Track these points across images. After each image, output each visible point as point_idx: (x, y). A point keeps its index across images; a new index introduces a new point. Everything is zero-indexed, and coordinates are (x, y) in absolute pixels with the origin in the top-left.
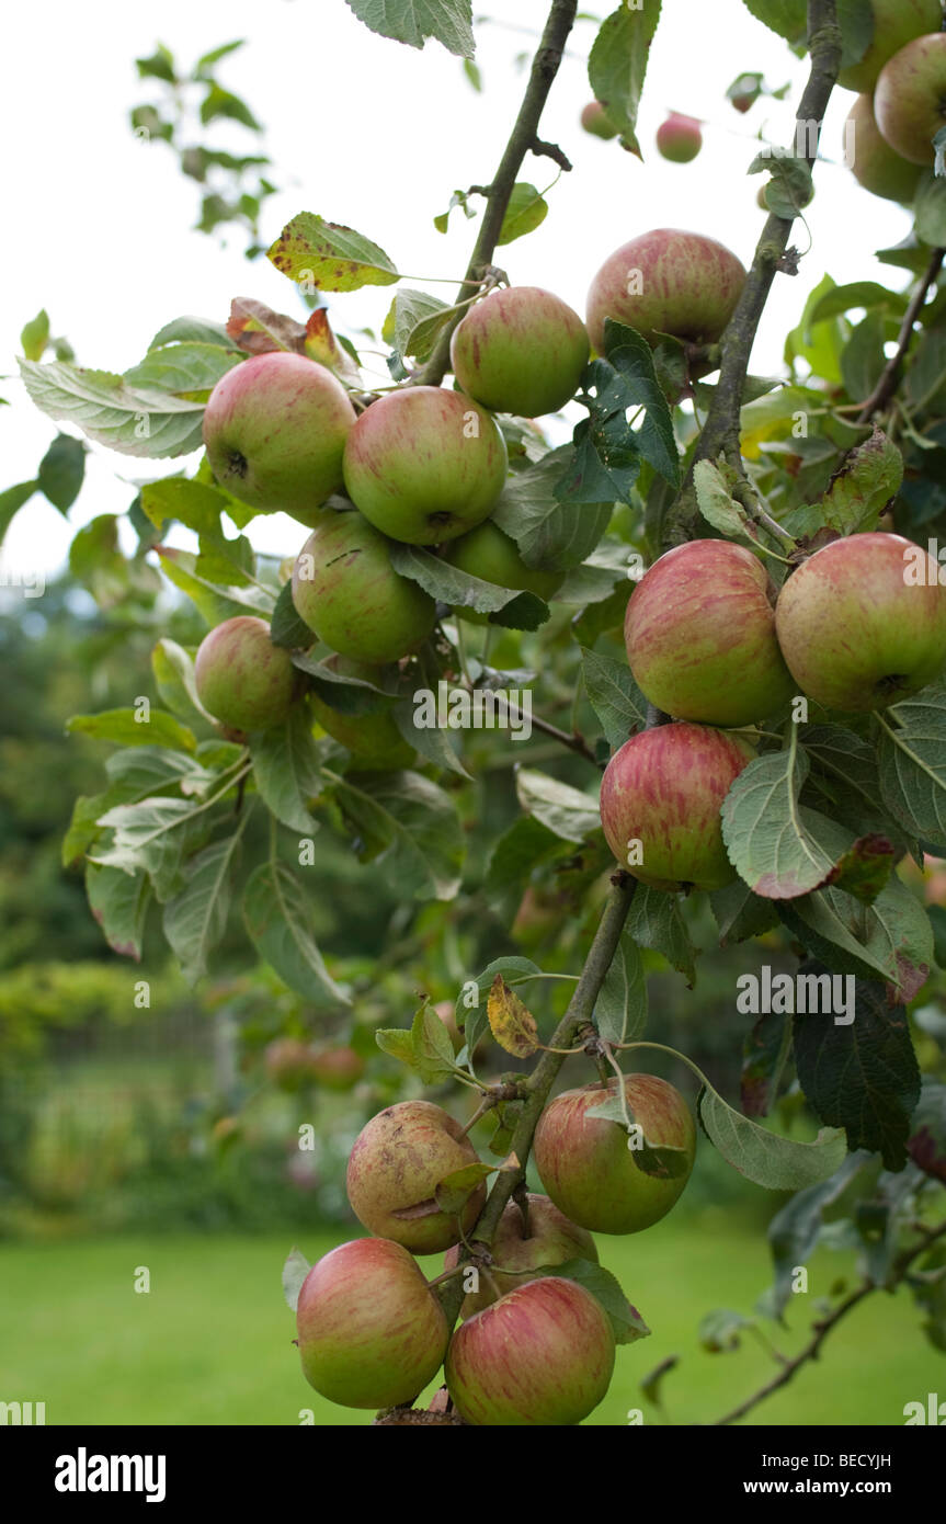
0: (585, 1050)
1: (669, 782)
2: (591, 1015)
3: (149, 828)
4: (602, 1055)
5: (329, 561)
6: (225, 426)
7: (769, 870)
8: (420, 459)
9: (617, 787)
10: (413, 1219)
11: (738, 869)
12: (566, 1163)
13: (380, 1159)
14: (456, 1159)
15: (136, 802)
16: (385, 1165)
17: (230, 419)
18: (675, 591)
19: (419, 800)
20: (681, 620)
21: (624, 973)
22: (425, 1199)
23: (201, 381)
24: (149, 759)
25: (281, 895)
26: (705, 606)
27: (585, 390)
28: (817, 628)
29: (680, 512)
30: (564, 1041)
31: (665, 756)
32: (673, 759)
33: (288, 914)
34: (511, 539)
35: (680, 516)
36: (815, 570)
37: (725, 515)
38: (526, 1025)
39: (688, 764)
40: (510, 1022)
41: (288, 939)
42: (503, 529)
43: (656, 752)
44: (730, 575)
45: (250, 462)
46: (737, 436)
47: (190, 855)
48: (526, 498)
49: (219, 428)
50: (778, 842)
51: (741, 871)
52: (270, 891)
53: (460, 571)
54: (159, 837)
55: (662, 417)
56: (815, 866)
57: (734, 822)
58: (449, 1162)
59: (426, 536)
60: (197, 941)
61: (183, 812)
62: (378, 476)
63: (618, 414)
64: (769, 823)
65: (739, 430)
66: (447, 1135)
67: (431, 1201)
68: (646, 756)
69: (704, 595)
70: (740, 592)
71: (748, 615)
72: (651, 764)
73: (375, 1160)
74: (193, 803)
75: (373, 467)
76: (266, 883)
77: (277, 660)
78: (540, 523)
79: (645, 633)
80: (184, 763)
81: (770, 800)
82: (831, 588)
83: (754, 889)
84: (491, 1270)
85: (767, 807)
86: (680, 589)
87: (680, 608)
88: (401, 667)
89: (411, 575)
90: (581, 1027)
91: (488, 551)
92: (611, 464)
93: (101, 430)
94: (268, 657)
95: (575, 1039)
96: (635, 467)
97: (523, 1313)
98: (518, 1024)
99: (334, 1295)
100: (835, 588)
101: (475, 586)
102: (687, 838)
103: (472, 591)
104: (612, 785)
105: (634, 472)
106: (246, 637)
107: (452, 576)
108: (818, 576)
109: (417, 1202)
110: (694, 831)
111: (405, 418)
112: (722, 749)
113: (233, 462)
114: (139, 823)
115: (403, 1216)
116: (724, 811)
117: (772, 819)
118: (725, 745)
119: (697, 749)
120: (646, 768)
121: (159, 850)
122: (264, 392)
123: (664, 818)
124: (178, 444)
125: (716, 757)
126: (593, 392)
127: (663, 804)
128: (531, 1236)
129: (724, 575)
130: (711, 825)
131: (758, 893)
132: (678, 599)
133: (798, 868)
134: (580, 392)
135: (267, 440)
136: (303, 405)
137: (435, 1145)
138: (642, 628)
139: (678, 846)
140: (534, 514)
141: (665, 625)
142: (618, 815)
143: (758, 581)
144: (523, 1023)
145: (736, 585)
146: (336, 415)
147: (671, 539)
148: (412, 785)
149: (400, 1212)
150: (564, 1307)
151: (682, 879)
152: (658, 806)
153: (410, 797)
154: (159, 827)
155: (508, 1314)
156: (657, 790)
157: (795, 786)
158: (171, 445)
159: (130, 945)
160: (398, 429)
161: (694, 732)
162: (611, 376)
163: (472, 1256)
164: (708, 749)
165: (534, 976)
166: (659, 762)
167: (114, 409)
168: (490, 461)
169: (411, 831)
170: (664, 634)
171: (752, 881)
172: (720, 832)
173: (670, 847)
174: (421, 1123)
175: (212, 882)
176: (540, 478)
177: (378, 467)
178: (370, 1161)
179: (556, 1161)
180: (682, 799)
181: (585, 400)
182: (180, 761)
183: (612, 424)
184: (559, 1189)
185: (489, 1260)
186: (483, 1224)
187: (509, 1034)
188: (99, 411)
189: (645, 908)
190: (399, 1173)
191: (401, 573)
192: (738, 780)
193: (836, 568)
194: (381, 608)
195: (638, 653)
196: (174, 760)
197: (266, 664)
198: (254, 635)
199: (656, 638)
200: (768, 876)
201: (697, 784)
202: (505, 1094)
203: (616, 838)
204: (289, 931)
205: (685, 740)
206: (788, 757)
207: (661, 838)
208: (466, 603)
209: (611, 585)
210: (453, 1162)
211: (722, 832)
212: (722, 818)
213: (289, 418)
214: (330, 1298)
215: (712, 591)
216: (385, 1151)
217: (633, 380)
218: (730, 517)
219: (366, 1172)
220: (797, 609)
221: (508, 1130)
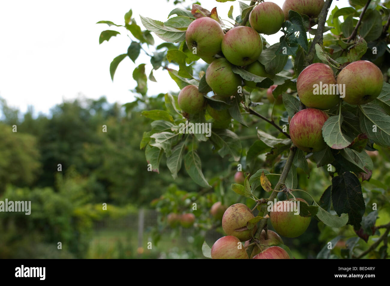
0: (284, 191)
1: (309, 122)
2: (284, 183)
3: (164, 139)
4: (288, 192)
5: (216, 70)
6: (192, 34)
7: (334, 143)
8: (242, 43)
9: (295, 123)
10: (240, 231)
11: (327, 143)
12: (280, 218)
13: (232, 216)
14: (251, 217)
15: (160, 133)
16: (233, 218)
17: (194, 32)
18: (311, 75)
19: (230, 136)
20: (313, 81)
21: (292, 173)
22: (243, 226)
23: (183, 25)
24: (161, 123)
25: (194, 159)
26: (319, 78)
27: (283, 28)
28: (349, 83)
29: (308, 59)
30: (278, 189)
31: (308, 116)
32: (310, 116)
33: (196, 164)
34: (263, 65)
35: (308, 60)
36: (348, 69)
37: (323, 57)
38: (269, 185)
39: (314, 117)
40: (265, 183)
41: (196, 170)
42: (261, 62)
43: (305, 114)
44: (325, 71)
45: (198, 44)
46: (322, 40)
47: (173, 147)
48: (266, 56)
49: (191, 35)
50: (337, 137)
51: (328, 143)
52: (191, 158)
53: (250, 73)
54: (166, 141)
55: (303, 35)
56: (346, 143)
57: (325, 132)
58: (249, 217)
59: (242, 64)
60: (175, 168)
61: (172, 135)
62: (232, 47)
63: (292, 34)
64: (334, 132)
65: (323, 39)
66: (248, 211)
67: (245, 227)
68: (303, 115)
69: (319, 75)
70: (328, 75)
71: (330, 80)
72: (304, 117)
73: (231, 217)
74: (174, 134)
75: (230, 45)
76: (191, 155)
77: (200, 96)
78: (270, 61)
79: (303, 85)
80: (170, 125)
81: (334, 127)
82: (353, 73)
83: (331, 147)
84: (260, 245)
85: (334, 129)
86: (313, 74)
87: (313, 78)
88: (231, 99)
89: (238, 73)
90: (282, 185)
91: (257, 68)
92: (290, 46)
93: (159, 34)
94: (198, 95)
95: (281, 188)
96: (297, 46)
97: (270, 253)
98: (267, 184)
99: (222, 248)
100: (354, 73)
101: (254, 76)
102: (313, 136)
103: (253, 77)
104: (293, 123)
105: (296, 48)
106: (192, 90)
107: (248, 74)
108: (349, 70)
109: (241, 227)
110: (315, 134)
111: (239, 33)
112: (322, 114)
113: (194, 44)
114: (161, 137)
115: (238, 231)
116: (322, 129)
117: (335, 131)
118: (323, 113)
119: (316, 114)
120: (303, 118)
121: (166, 144)
122: (203, 26)
123: (307, 130)
124: (177, 40)
125: (321, 116)
126: (285, 29)
127: (307, 127)
128: (267, 239)
129: (324, 71)
130: (319, 133)
131: (333, 148)
132: (312, 76)
133: (342, 143)
134: (282, 29)
135: (203, 38)
136: (212, 30)
137: (246, 213)
138: (302, 84)
139: (311, 138)
140: (268, 59)
141: (309, 83)
142: (295, 130)
143: (332, 73)
144: (268, 184)
145: (327, 73)
146: (220, 32)
147: (306, 65)
148: (228, 132)
149: (237, 229)
150: (280, 252)
151: (310, 147)
152: (306, 128)
153: (228, 135)
154: (166, 139)
155: (266, 253)
156: (306, 124)
157: (340, 124)
158: (175, 40)
159: (157, 170)
160: (237, 36)
161: (315, 110)
162: (291, 24)
163: (255, 241)
164: (319, 114)
165: (269, 174)
166: (306, 117)
167: (162, 30)
168: (259, 45)
169: (228, 144)
170: (308, 85)
171: (331, 146)
172: (322, 135)
173: (309, 138)
174: (242, 208)
175: (178, 154)
176: (269, 51)
177: (232, 45)
178: (229, 217)
179: (277, 217)
180: (312, 126)
181: (283, 31)
182: (169, 124)
183: (291, 36)
184: (277, 224)
185: (259, 242)
186: (257, 234)
187: (265, 186)
188: (158, 30)
189: (297, 157)
190: (237, 220)
191: (235, 73)
192: (326, 122)
193: (354, 68)
194: (229, 82)
195: (301, 90)
196: (168, 123)
197: (197, 96)
198: (194, 89)
199: (306, 86)
200: (335, 145)
201: (316, 122)
202: (263, 201)
203: (294, 136)
204: (196, 168)
205: (313, 112)
206: (338, 117)
207: (307, 136)
208: (252, 80)
209: (284, 80)
210: (250, 217)
211: (322, 134)
212: (322, 131)
213: (209, 33)
214: (221, 249)
215: (321, 74)
216: (233, 214)
217: (297, 25)
218: (324, 57)
219: (228, 220)
220: (343, 78)
221: (262, 212)
